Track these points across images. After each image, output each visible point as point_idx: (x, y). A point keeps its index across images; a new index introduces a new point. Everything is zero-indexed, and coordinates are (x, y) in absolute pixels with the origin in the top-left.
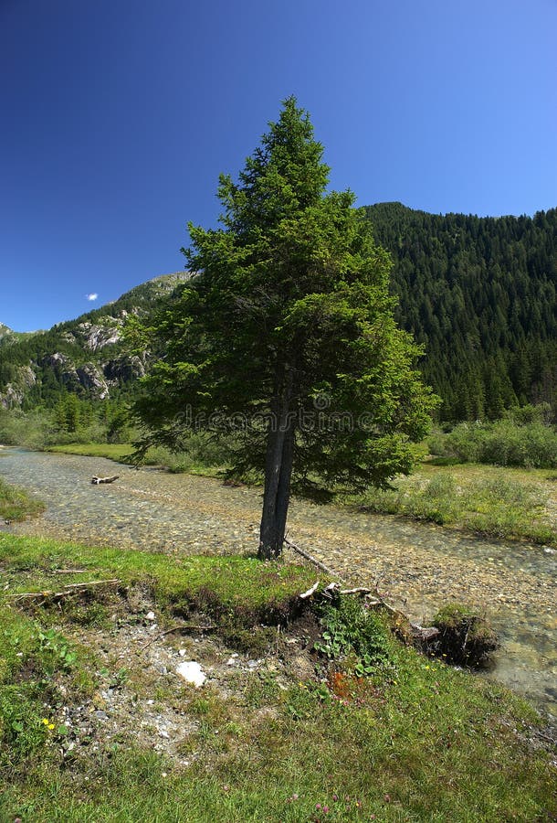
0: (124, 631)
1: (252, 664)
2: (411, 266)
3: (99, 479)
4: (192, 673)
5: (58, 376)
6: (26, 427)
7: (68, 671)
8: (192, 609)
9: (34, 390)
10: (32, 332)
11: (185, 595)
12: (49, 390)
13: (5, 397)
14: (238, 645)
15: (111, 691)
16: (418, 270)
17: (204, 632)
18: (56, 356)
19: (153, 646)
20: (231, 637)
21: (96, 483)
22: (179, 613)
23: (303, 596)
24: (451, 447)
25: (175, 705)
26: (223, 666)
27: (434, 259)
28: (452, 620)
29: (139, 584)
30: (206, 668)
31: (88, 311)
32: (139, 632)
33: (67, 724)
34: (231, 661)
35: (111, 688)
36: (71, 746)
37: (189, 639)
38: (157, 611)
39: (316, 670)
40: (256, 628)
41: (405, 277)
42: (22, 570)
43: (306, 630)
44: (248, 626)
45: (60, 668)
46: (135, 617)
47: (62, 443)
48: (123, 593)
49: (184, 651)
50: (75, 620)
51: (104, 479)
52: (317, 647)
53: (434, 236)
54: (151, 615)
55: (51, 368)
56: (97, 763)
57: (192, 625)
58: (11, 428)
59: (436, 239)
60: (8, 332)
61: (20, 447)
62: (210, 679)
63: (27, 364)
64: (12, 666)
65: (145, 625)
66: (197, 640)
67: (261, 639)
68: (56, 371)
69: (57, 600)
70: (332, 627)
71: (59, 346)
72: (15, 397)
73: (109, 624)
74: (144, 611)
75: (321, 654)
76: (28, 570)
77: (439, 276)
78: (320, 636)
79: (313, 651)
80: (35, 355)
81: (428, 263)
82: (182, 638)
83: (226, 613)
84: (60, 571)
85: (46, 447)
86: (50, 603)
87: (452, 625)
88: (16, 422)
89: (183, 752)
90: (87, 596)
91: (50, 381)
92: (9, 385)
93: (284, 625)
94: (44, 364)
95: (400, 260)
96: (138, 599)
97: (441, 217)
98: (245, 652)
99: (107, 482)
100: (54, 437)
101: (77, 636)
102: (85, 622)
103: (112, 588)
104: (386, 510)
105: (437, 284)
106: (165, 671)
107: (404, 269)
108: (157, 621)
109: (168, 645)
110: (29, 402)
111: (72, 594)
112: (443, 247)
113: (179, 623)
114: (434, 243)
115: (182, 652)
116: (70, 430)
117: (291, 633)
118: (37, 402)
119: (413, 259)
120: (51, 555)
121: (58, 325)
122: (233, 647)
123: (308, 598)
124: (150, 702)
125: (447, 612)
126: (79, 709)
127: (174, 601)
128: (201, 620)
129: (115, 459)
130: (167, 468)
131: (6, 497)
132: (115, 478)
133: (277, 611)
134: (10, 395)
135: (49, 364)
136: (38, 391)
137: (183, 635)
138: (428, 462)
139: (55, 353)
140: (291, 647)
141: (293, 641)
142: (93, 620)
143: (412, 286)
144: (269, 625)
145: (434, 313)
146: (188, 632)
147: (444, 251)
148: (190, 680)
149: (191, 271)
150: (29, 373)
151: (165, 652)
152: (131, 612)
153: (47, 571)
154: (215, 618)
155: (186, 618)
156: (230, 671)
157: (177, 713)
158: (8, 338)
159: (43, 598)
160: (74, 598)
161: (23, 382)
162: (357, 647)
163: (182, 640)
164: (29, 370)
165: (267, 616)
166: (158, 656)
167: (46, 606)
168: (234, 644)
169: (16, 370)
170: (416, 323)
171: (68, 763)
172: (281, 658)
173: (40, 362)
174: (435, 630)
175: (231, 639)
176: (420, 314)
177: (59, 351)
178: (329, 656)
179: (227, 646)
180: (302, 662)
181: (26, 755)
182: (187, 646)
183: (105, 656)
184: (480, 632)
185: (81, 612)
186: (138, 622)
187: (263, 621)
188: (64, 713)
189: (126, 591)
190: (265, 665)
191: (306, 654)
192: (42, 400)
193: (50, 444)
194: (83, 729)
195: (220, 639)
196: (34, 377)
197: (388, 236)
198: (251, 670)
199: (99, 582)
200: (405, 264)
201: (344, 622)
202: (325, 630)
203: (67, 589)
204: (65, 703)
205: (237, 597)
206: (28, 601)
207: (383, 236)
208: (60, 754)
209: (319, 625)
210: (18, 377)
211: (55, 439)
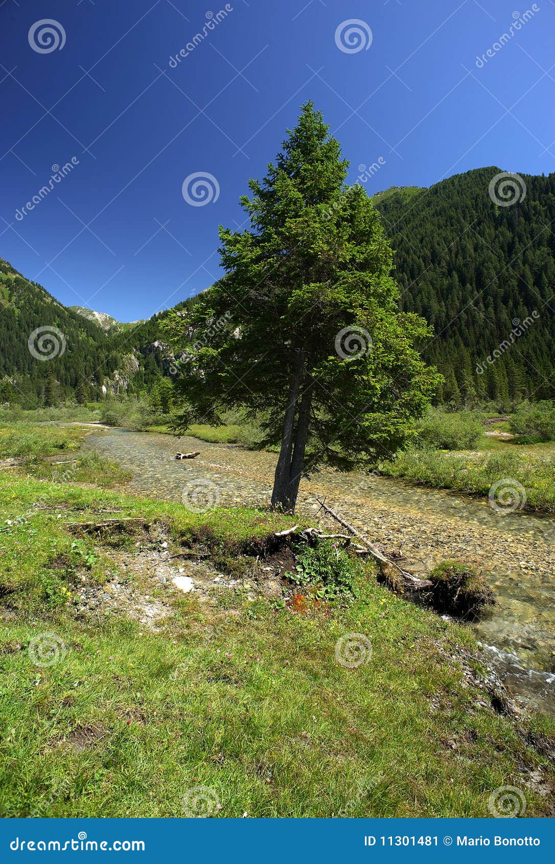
0: (143, 554)
1: (233, 582)
2: (509, 234)
3: (182, 455)
4: (184, 583)
5: (158, 362)
6: (127, 410)
7: (89, 568)
8: (195, 541)
9: (138, 376)
10: (135, 322)
11: (190, 530)
12: (151, 376)
13: (113, 383)
14: (225, 569)
15: (119, 586)
16: (517, 239)
17: (201, 558)
18: (156, 344)
19: (162, 564)
20: (220, 563)
21: (180, 458)
22: (185, 544)
23: (278, 534)
24: (532, 425)
25: (164, 600)
26: (210, 582)
27: (534, 225)
28: (445, 574)
29: (160, 522)
30: (196, 582)
31: (184, 300)
32: (155, 555)
33: (83, 597)
34: (217, 579)
35: (119, 583)
36: (83, 608)
37: (189, 562)
38: (170, 542)
39: (283, 591)
40: (240, 557)
41: (502, 248)
42: (78, 509)
43: (282, 563)
44: (234, 555)
45: (84, 566)
46: (154, 545)
47: (157, 423)
48: (146, 527)
49: (183, 569)
50: (110, 544)
51: (187, 455)
52: (287, 575)
53: (534, 201)
54: (165, 545)
55: (152, 355)
56: (98, 620)
57: (193, 552)
58: (115, 411)
59: (537, 202)
60: (114, 323)
61: (121, 428)
62: (197, 588)
63: (131, 351)
64: (50, 557)
65: (159, 551)
66: (194, 563)
67: (242, 565)
68: (157, 357)
69: (97, 529)
70: (305, 563)
71: (158, 334)
72: (121, 383)
73: (133, 548)
74: (160, 541)
75: (291, 581)
76: (83, 509)
77: (540, 244)
78: (294, 568)
79: (284, 578)
80: (137, 343)
81: (528, 230)
82: (184, 561)
83: (218, 545)
84: (104, 510)
85: (143, 428)
86: (94, 531)
87: (444, 578)
88: (120, 406)
89: (158, 625)
90: (120, 528)
91: (151, 367)
92: (116, 372)
93: (262, 555)
94: (146, 351)
95: (496, 229)
96: (157, 533)
97: (543, 178)
98: (229, 574)
99: (190, 457)
100: (151, 419)
101: (109, 553)
102: (115, 546)
103: (137, 523)
104: (443, 484)
105: (538, 252)
106: (165, 580)
107: (501, 239)
108: (169, 549)
109: (172, 565)
110: (134, 387)
111: (108, 526)
112: (545, 211)
113: (184, 551)
114: (535, 208)
115: (181, 570)
116: (165, 412)
117: (268, 563)
118: (141, 387)
119: (511, 227)
120: (100, 500)
121: (157, 314)
122: (221, 571)
123: (285, 536)
124: (147, 597)
125: (444, 568)
126: (92, 590)
127: (183, 535)
128: (200, 549)
129: (202, 438)
130: (246, 446)
131: (102, 469)
132: (197, 454)
133: (256, 545)
134: (117, 382)
135: (150, 351)
136: (141, 377)
137: (186, 559)
138: (510, 441)
139: (155, 341)
140: (267, 572)
141: (268, 569)
142: (122, 545)
143: (510, 256)
144: (250, 555)
145: (534, 285)
146: (189, 557)
147: (546, 216)
148: (180, 587)
149: (227, 268)
150: (133, 360)
151: (169, 569)
152: (151, 542)
153: (95, 510)
154: (210, 548)
155: (190, 548)
156: (215, 586)
157: (164, 605)
158: (114, 329)
159: (87, 526)
160: (110, 529)
161: (128, 369)
162: (325, 579)
163: (184, 563)
164: (133, 357)
165: (250, 548)
166: (162, 572)
167: (90, 533)
168: (222, 567)
169: (122, 358)
170: (515, 296)
171: (81, 617)
172: (256, 580)
173: (142, 350)
174: (429, 583)
175: (220, 564)
176: (518, 286)
177: (159, 339)
178: (298, 583)
179: (217, 569)
180: (273, 585)
181: (54, 608)
182: (186, 566)
183: (125, 568)
184: (471, 587)
185: (114, 539)
186: (154, 549)
187: (245, 552)
188: (82, 591)
189: (150, 526)
190: (242, 584)
191: (279, 580)
192: (145, 385)
193: (147, 424)
194: (93, 602)
195: (211, 563)
196: (137, 363)
197: (483, 205)
198: (230, 586)
199: (129, 518)
200: (503, 234)
201: (319, 560)
202: (299, 563)
203: (105, 522)
204: (84, 586)
205: (228, 533)
206: (76, 527)
207: (477, 205)
208: (74, 611)
209: (295, 560)
210: (123, 365)
211: (151, 420)
